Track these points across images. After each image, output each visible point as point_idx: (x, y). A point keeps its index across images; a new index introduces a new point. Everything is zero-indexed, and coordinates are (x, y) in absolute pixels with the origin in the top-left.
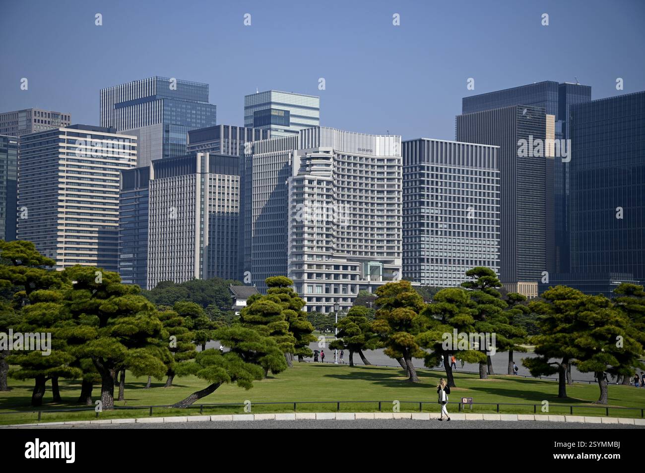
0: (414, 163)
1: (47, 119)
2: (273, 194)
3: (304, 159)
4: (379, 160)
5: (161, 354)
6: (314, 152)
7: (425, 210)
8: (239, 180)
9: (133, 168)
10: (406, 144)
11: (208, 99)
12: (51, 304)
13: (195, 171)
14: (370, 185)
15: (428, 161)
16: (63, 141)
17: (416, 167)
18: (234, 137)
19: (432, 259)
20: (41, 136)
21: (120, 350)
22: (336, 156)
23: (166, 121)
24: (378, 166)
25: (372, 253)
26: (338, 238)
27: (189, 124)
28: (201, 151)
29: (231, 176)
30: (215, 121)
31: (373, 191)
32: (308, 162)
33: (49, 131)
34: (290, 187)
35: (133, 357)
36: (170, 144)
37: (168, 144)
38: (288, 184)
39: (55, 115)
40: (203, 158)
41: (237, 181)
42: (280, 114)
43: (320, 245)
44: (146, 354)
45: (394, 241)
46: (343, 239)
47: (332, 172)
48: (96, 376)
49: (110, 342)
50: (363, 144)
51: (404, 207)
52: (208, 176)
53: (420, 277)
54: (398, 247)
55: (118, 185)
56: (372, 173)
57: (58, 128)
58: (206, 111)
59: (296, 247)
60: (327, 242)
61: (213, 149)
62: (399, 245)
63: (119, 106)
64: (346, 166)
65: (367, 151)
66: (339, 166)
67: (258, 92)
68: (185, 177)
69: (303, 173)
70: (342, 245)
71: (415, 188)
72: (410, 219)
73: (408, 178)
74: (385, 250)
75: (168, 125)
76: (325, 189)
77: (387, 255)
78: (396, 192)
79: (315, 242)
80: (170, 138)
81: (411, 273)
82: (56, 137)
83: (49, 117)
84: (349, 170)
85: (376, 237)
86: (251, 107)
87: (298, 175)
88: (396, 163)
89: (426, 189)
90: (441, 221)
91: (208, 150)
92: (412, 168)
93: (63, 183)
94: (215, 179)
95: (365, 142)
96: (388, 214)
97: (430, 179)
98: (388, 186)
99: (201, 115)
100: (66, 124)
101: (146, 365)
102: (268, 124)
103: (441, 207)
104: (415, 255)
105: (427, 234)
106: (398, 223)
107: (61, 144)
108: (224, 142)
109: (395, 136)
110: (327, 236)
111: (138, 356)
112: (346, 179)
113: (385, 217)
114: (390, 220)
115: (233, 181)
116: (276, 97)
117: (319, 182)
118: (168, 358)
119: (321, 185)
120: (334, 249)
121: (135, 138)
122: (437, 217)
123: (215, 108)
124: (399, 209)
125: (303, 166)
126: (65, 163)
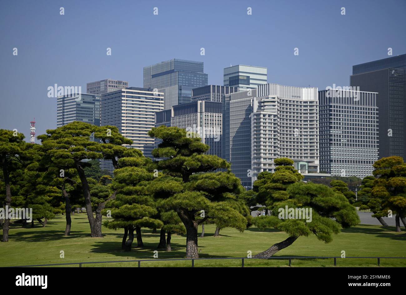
0: (326, 104)
1: (116, 85)
2: (242, 123)
3: (260, 103)
4: (304, 102)
5: (239, 207)
6: (266, 98)
7: (333, 131)
8: (222, 116)
9: (162, 111)
10: (321, 93)
11: (203, 70)
12: (135, 168)
13: (197, 111)
14: (299, 117)
15: (334, 102)
16: (124, 96)
17: (327, 106)
18: (218, 92)
19: (338, 160)
20: (112, 94)
21: (205, 203)
22: (279, 100)
23: (179, 84)
24: (304, 106)
25: (301, 157)
26: (281, 148)
27: (193, 85)
28: (200, 100)
29: (217, 114)
30: (207, 83)
31: (301, 121)
32: (262, 104)
33: (117, 91)
34: (252, 119)
35: (217, 210)
36: (182, 97)
37: (181, 97)
38: (251, 117)
39: (120, 83)
40: (201, 104)
41: (220, 117)
42: (244, 78)
43: (270, 152)
44: (228, 207)
45: (314, 149)
46: (283, 149)
47: (277, 110)
48: (175, 227)
49: (195, 195)
50: (295, 93)
51: (319, 130)
52: (204, 114)
53: (330, 171)
54: (317, 153)
55: (154, 120)
56: (301, 110)
57: (121, 89)
58: (202, 78)
59: (256, 154)
60: (275, 151)
61: (206, 99)
62: (317, 152)
63: (154, 76)
64: (285, 106)
65: (297, 97)
66: (280, 106)
67: (231, 66)
68: (191, 115)
69: (259, 110)
70: (283, 152)
71: (327, 119)
72: (323, 137)
73: (322, 113)
74: (309, 155)
75: (181, 86)
76: (273, 120)
77: (310, 158)
78: (315, 121)
79: (267, 151)
80: (182, 94)
81: (325, 169)
82: (120, 95)
83: (116, 84)
84: (287, 108)
85: (303, 148)
86: (228, 75)
87: (257, 112)
88: (315, 104)
89: (333, 119)
90: (343, 137)
91: (204, 99)
92: (324, 106)
93: (124, 120)
94: (208, 116)
95: (296, 92)
96: (310, 134)
97: (336, 113)
98: (310, 117)
99: (199, 80)
100: (125, 87)
101: (229, 218)
102: (237, 84)
103: (343, 129)
104: (327, 158)
105: (334, 146)
106: (317, 139)
107: (123, 98)
108: (213, 95)
109: (314, 88)
110: (275, 147)
111: (221, 209)
112: (285, 114)
113: (309, 136)
114: (311, 137)
115: (218, 116)
116: (242, 68)
117: (269, 116)
118: (245, 211)
119: (270, 117)
120: (278, 155)
121: (163, 94)
122: (340, 136)
123: (207, 76)
124: (317, 131)
125: (260, 107)
126: (125, 108)
